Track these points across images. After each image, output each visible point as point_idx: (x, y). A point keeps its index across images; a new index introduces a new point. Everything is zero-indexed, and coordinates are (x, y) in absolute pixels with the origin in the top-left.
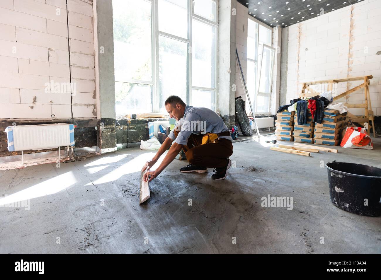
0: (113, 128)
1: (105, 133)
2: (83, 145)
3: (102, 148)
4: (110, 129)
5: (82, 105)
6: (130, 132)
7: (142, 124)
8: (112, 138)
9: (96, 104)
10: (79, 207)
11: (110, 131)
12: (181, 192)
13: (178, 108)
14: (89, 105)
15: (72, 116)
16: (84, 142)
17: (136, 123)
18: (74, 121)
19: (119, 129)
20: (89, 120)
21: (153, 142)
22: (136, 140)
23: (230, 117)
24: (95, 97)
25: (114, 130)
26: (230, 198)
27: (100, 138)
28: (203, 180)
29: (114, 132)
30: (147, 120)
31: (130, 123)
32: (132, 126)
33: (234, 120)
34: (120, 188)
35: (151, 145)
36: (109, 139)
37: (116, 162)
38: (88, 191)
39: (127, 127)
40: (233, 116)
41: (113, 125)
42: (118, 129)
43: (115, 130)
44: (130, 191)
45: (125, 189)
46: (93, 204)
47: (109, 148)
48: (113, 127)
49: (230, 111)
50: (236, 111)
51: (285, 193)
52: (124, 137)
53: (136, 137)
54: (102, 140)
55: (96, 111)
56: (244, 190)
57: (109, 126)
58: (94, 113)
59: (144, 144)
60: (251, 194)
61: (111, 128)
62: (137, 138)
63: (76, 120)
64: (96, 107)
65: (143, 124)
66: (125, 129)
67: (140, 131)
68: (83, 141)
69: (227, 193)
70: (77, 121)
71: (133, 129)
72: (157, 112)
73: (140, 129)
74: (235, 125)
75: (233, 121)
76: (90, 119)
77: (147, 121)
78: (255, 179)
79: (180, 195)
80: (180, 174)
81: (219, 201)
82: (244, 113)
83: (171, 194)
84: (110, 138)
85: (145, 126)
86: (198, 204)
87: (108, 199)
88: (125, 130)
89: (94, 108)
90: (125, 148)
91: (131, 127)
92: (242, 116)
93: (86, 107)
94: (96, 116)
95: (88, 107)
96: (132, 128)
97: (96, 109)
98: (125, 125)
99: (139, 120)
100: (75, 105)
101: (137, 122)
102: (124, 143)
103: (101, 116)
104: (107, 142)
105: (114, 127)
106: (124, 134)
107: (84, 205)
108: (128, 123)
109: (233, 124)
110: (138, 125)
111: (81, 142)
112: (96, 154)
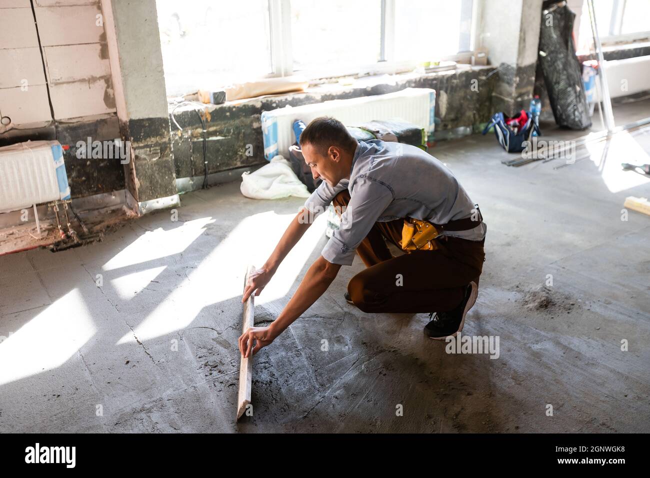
0: (165, 143)
1: (145, 159)
2: (91, 188)
3: (140, 199)
4: (157, 148)
5: (73, 82)
6: (210, 144)
7: (242, 118)
8: (163, 171)
9: (111, 75)
10: (118, 416)
11: (158, 153)
12: (343, 381)
13: (332, 156)
14: (92, 80)
15: (53, 116)
16: (91, 182)
17: (226, 118)
18: (60, 129)
19: (181, 138)
20: (97, 121)
21: (279, 175)
22: (228, 165)
23: (520, 71)
24: (104, 53)
25: (168, 149)
26: (456, 409)
27: (132, 173)
28: (401, 336)
29: (168, 155)
30: (259, 105)
31: (209, 119)
32: (217, 125)
33: (532, 81)
34: (200, 357)
35: (271, 184)
36: (156, 175)
37: (181, 254)
38: (128, 362)
39: (200, 130)
40: (530, 66)
41: (162, 136)
42: (177, 138)
43: (170, 149)
44: (222, 368)
45: (212, 359)
46: (148, 406)
47: (157, 198)
48: (164, 140)
49: (521, 51)
50: (540, 48)
51: (603, 399)
52: (196, 158)
53: (229, 156)
54: (139, 180)
55: (114, 95)
56: (499, 384)
57: (153, 139)
58: (109, 100)
59: (251, 182)
60: (513, 397)
61: (160, 144)
62: (230, 158)
63: (64, 125)
64: (112, 84)
65: (245, 116)
66: (195, 137)
67: (238, 138)
68: (88, 179)
69: (453, 389)
70: (66, 129)
71: (219, 135)
72: (286, 75)
73: (239, 133)
74: (534, 96)
75: (529, 83)
76: (99, 118)
77: (258, 109)
78: (537, 342)
79: (338, 392)
80: (346, 309)
81: (430, 417)
82: (566, 56)
83: (317, 387)
84: (159, 171)
85: (252, 122)
86: (379, 423)
87: (177, 392)
88: (195, 140)
89: (108, 87)
90: (199, 189)
91: (212, 129)
92: (561, 66)
93: (85, 86)
94: (114, 110)
95: (91, 85)
96: (214, 133)
97: (112, 88)
98: (194, 127)
99: (234, 107)
100: (56, 84)
101: (228, 114)
102: (196, 175)
103: (128, 114)
104: (151, 182)
105: (166, 140)
106: (193, 152)
107: (128, 410)
108: (204, 119)
109: (527, 93)
110: (232, 122)
111: (85, 181)
112: (124, 213)
